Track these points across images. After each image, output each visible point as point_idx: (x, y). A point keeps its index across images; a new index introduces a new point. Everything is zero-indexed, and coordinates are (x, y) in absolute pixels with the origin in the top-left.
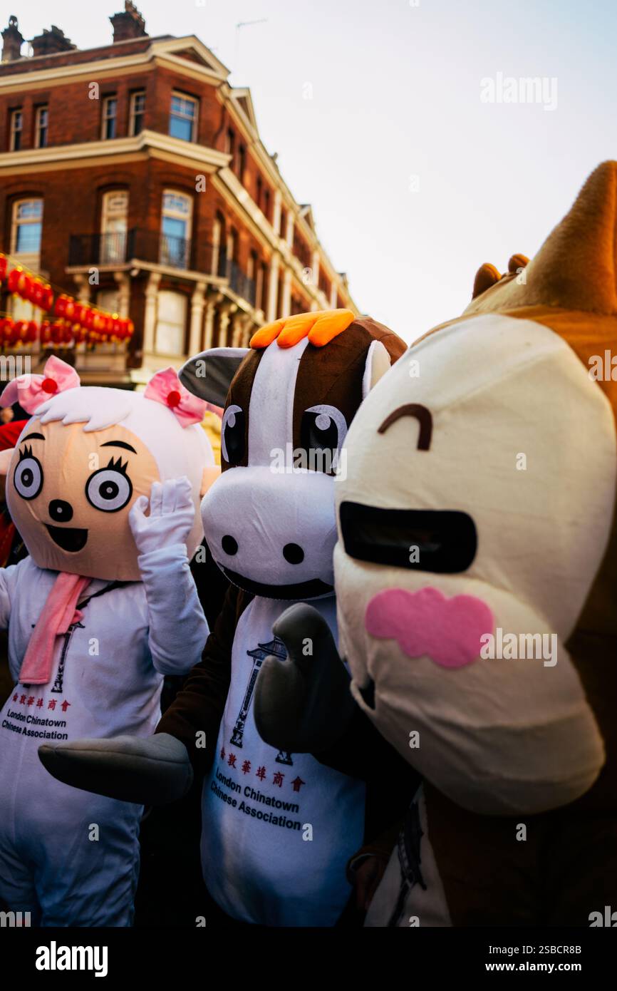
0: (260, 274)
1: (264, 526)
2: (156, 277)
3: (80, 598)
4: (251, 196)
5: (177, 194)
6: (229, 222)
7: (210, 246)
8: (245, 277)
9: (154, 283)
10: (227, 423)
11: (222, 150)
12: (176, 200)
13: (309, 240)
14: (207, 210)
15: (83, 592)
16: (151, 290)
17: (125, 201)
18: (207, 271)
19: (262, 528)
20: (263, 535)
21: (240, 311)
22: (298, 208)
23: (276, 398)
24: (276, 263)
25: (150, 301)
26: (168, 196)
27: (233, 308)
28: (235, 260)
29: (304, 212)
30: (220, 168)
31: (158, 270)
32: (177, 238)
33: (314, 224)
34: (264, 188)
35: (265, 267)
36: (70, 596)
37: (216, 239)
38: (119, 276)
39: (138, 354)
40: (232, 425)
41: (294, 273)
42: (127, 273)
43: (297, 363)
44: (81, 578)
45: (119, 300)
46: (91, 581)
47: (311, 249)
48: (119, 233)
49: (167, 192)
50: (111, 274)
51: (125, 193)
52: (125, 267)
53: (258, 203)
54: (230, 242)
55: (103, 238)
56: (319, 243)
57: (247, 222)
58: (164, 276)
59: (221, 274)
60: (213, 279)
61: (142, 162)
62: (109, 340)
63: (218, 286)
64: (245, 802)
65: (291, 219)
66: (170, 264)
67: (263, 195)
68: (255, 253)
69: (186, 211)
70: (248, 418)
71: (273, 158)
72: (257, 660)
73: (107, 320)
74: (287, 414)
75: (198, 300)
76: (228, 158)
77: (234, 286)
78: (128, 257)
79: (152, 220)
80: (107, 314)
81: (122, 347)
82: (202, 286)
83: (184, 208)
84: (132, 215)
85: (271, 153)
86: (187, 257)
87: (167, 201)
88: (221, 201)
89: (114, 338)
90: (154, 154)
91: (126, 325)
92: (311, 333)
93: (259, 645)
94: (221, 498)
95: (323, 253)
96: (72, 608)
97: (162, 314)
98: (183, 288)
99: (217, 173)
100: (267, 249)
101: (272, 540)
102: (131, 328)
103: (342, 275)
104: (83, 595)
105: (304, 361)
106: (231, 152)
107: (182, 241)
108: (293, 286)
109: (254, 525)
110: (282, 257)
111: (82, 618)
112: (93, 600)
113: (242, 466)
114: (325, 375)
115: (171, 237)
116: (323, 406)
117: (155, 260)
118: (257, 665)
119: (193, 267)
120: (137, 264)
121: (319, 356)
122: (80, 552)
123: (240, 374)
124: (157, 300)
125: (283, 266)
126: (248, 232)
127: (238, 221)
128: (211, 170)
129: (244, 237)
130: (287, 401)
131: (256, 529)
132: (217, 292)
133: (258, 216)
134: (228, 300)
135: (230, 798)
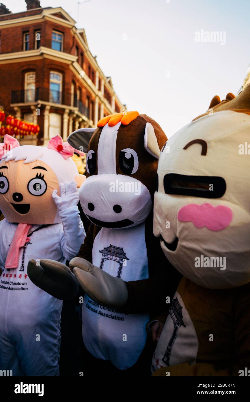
0: (91, 106)
1: (105, 198)
2: (48, 108)
3: (28, 232)
4: (86, 73)
5: (56, 73)
6: (77, 84)
7: (70, 94)
8: (85, 107)
9: (47, 110)
10: (88, 158)
11: (74, 55)
12: (55, 76)
13: (111, 92)
14: (68, 79)
15: (30, 230)
16: (46, 113)
17: (34, 76)
18: (69, 105)
19: (105, 199)
20: (105, 202)
21: (83, 121)
22: (105, 78)
23: (108, 146)
24: (97, 101)
25: (46, 117)
26: (52, 74)
27: (80, 120)
28: (81, 100)
29: (108, 80)
30: (73, 62)
31: (49, 105)
32: (56, 91)
33: (112, 85)
34: (91, 70)
35: (93, 103)
36: (24, 232)
37: (72, 91)
38: (33, 107)
39: (42, 139)
40: (90, 158)
41: (105, 105)
42: (36, 106)
43: (117, 132)
44: (28, 224)
45: (33, 118)
46: (33, 225)
47: (111, 95)
48: (31, 90)
49: (52, 72)
50: (29, 106)
51: (34, 73)
52: (35, 104)
53: (89, 76)
54: (78, 92)
55: (26, 92)
56: (114, 93)
57: (85, 84)
58: (51, 107)
59: (75, 105)
60: (72, 108)
61: (41, 60)
62: (29, 134)
63: (74, 111)
64: (101, 311)
65: (103, 83)
66: (53, 102)
67: (91, 73)
68: (89, 97)
69: (60, 80)
70: (97, 155)
71: (95, 58)
72: (104, 254)
73: (28, 126)
74: (113, 153)
75: (66, 117)
76: (76, 58)
77: (80, 111)
78: (36, 100)
79: (46, 84)
80: (29, 123)
81: (35, 137)
82: (67, 111)
83: (59, 79)
84: (37, 82)
85: (94, 56)
86: (61, 99)
87: (51, 76)
88: (74, 76)
89: (31, 133)
90: (46, 56)
91: (36, 127)
92: (122, 120)
93: (104, 248)
94: (87, 188)
95: (117, 96)
96: (26, 236)
97: (51, 123)
98: (60, 112)
99: (72, 64)
100: (93, 95)
101: (108, 204)
102: (38, 129)
103: (124, 105)
104: (30, 231)
105: (120, 131)
106: (78, 55)
107: (58, 92)
108: (105, 110)
109: (101, 198)
110: (100, 99)
111: (30, 240)
112: (34, 233)
113: (95, 175)
114: (128, 137)
115: (54, 91)
116: (128, 149)
117: (47, 100)
118: (104, 256)
119: (63, 103)
120: (40, 102)
121: (125, 129)
122: (27, 214)
123: (93, 138)
124: (49, 117)
125: (100, 102)
126: (86, 88)
127: (81, 84)
128: (69, 63)
129: (84, 90)
130: (113, 147)
131: (102, 199)
132: (74, 113)
133: (89, 82)
134: (78, 117)
135: (94, 310)
